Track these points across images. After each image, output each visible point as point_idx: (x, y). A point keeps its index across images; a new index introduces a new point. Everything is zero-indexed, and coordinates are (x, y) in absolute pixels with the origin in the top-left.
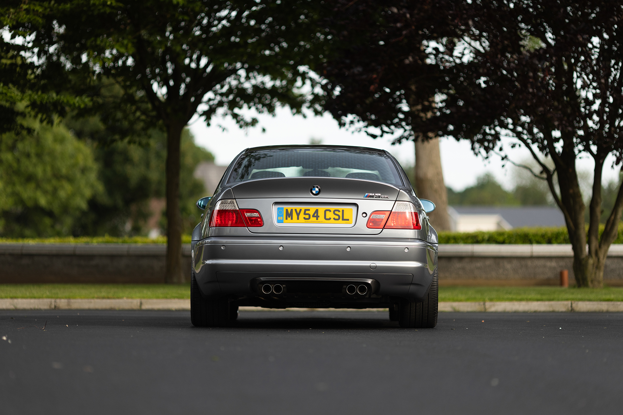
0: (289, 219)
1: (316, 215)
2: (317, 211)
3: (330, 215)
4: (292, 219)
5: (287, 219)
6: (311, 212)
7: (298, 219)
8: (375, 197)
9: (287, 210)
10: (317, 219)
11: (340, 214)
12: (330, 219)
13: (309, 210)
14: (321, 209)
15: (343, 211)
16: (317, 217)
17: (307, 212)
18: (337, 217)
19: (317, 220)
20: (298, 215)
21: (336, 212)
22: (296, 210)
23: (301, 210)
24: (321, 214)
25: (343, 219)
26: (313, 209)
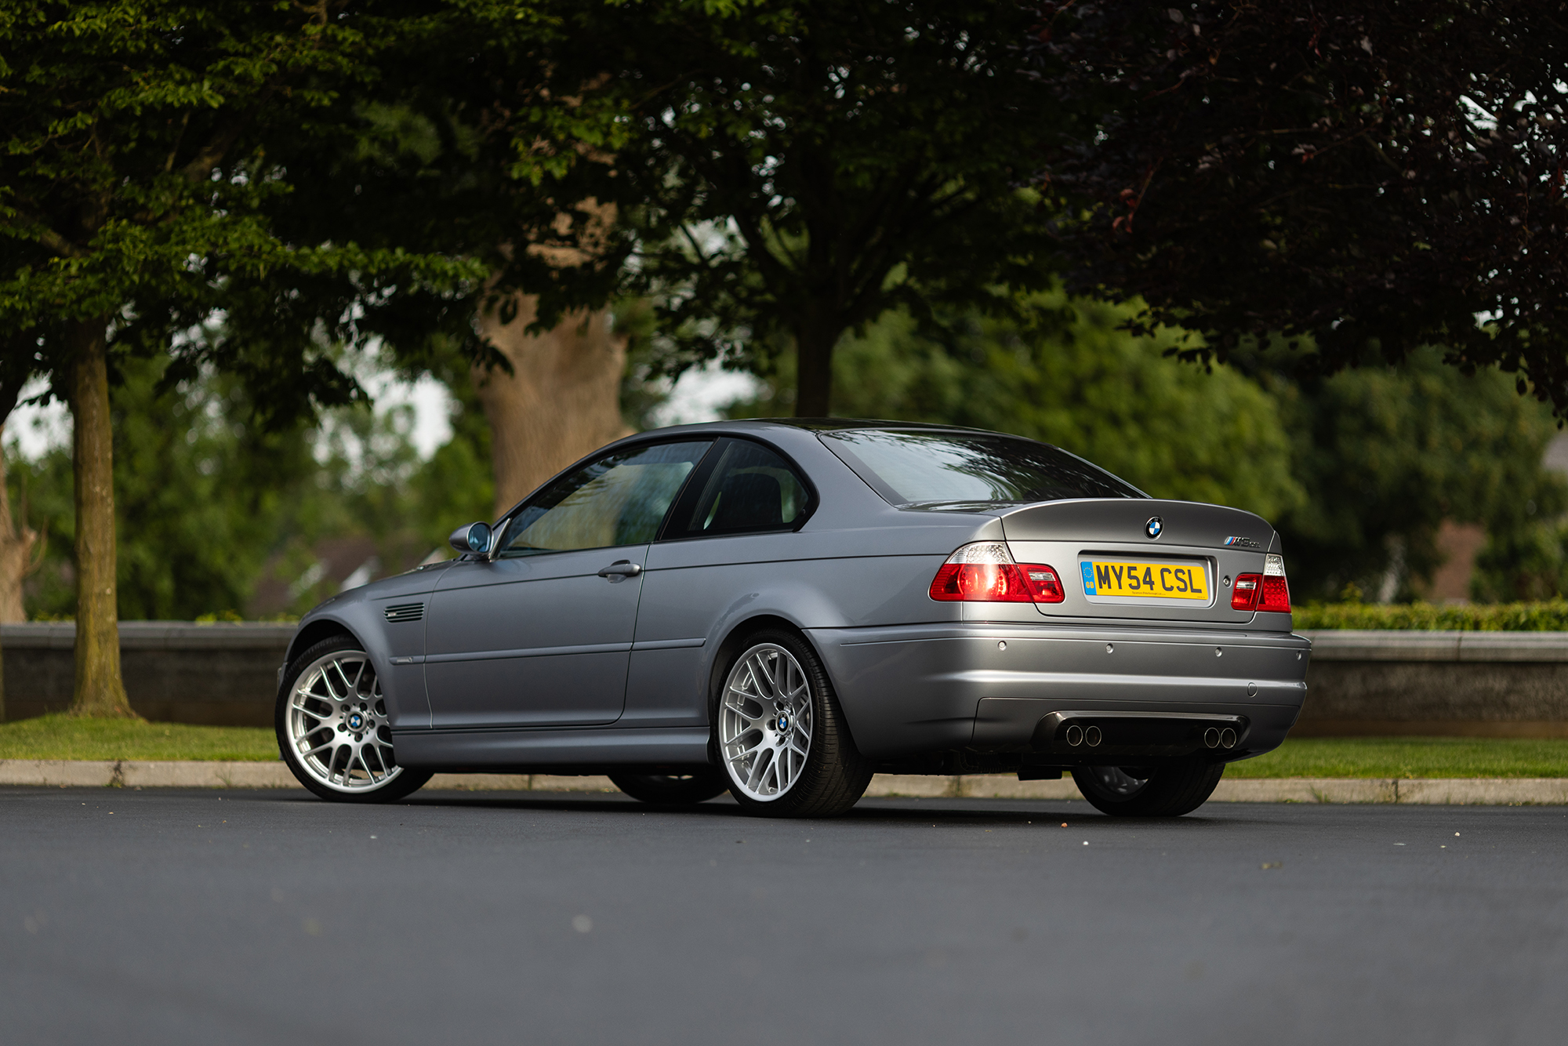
0: (1105, 586)
1: (1148, 579)
2: (1148, 572)
3: (1171, 580)
4: (1110, 587)
5: (1101, 587)
6: (1140, 573)
7: (1120, 587)
8: (1242, 545)
9: (1098, 567)
10: (1152, 589)
11: (1186, 577)
12: (1171, 589)
13: (1135, 569)
14: (1156, 567)
15: (1189, 571)
16: (1151, 583)
17: (1133, 573)
18: (1182, 586)
19: (1152, 591)
20: (1119, 578)
21: (1180, 575)
22: (1113, 567)
23: (1121, 568)
24: (1156, 577)
25: (1193, 590)
26: (1141, 566)
